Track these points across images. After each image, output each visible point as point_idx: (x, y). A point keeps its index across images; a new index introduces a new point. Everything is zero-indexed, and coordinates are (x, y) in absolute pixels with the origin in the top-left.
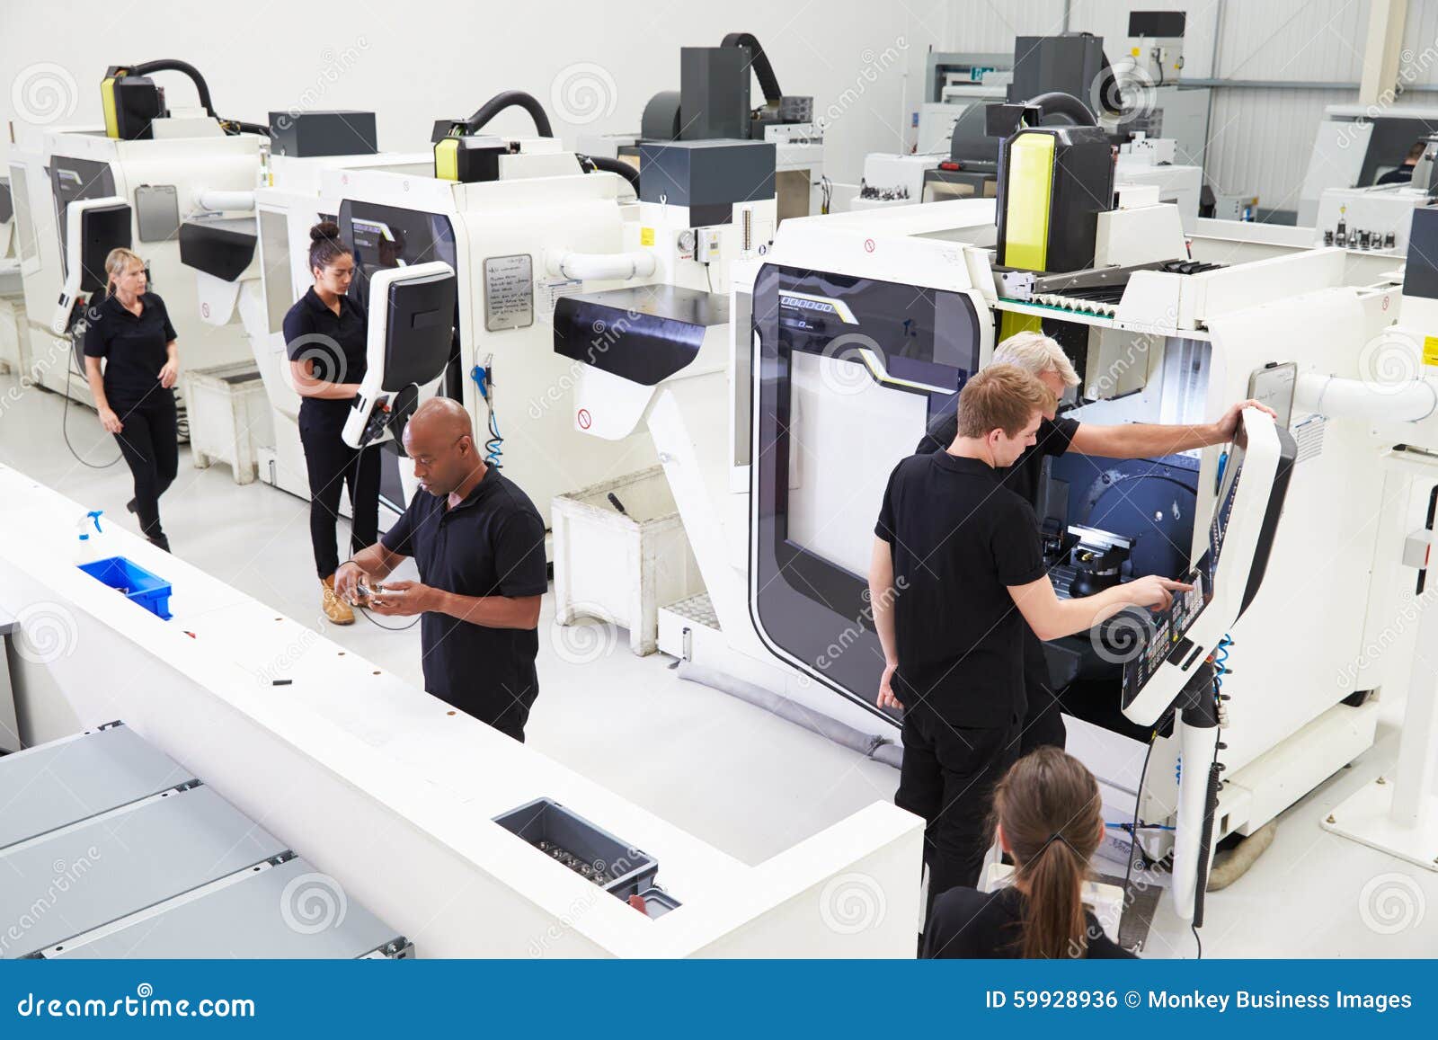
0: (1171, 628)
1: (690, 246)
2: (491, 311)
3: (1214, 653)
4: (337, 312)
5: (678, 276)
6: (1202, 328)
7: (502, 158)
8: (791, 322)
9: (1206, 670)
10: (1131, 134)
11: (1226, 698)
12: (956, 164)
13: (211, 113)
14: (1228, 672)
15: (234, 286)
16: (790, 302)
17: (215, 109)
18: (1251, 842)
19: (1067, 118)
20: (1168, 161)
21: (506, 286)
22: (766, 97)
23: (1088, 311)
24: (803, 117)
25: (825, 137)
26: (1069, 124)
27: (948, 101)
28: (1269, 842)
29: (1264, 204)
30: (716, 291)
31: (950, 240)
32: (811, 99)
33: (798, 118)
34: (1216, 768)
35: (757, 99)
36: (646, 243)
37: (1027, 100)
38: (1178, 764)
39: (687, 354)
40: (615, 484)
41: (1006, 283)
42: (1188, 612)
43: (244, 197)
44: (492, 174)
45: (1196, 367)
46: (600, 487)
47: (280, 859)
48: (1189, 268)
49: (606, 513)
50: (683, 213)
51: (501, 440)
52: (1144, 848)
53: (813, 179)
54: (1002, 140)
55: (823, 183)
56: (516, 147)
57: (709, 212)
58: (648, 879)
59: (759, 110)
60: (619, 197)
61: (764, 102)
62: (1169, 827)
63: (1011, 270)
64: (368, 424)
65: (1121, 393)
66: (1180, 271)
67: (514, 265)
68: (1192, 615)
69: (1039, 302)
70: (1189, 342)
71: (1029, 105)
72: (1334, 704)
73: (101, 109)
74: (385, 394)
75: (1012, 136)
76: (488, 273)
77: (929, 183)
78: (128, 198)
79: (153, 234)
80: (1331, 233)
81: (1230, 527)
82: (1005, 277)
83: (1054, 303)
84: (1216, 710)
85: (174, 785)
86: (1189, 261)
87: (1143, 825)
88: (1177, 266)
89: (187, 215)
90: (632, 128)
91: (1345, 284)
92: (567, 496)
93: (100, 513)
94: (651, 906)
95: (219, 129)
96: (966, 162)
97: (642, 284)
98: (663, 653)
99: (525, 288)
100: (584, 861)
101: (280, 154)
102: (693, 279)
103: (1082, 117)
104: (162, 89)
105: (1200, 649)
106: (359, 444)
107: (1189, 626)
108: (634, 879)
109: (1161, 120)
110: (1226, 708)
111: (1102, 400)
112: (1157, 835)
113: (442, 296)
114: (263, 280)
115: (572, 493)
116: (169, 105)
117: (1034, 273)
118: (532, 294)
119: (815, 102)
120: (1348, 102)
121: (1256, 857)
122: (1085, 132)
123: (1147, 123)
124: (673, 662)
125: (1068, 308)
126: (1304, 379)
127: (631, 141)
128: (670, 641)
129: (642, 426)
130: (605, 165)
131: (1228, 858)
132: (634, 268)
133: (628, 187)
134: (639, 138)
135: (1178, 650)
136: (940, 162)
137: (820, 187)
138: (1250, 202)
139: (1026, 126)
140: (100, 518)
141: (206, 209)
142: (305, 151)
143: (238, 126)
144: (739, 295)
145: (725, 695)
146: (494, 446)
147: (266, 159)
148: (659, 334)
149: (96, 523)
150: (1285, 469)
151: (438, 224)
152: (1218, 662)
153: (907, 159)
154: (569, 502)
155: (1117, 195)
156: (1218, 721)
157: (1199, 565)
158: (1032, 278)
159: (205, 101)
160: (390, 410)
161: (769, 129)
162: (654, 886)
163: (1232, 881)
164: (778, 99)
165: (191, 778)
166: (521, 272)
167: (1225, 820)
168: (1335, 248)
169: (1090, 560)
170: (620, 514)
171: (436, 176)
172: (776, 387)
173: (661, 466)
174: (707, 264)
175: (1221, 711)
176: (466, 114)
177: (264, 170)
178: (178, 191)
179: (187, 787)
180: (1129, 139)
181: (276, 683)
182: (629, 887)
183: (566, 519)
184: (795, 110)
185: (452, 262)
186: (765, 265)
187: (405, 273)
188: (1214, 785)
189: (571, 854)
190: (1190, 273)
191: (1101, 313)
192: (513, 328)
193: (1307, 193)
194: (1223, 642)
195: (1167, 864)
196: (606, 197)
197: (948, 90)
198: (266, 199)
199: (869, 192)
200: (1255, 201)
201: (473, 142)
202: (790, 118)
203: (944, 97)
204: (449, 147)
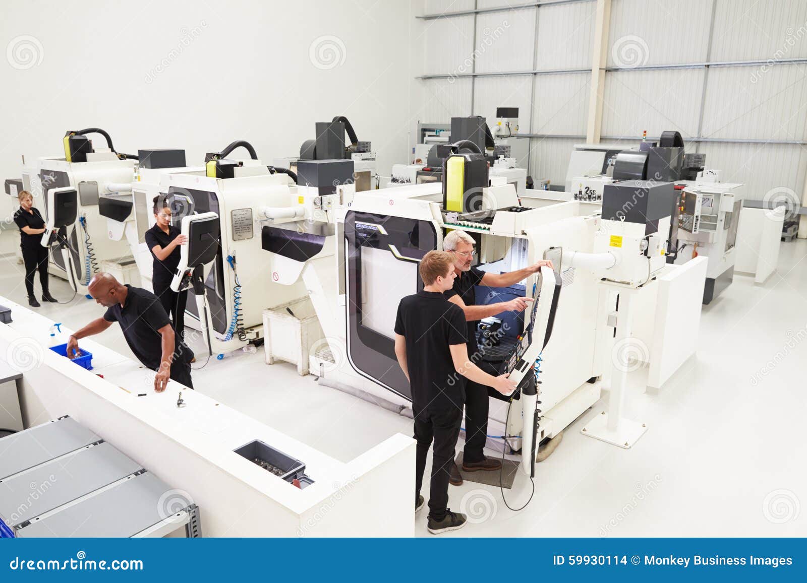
0: (516, 355)
1: (319, 203)
2: (235, 232)
3: (534, 365)
4: (168, 234)
5: (314, 216)
6: (524, 234)
7: (235, 168)
8: (360, 234)
9: (531, 371)
10: (498, 156)
11: (540, 383)
12: (429, 168)
13: (113, 150)
14: (541, 372)
15: (123, 224)
16: (359, 226)
17: (115, 148)
18: (553, 441)
19: (470, 150)
20: (513, 166)
21: (241, 222)
22: (352, 142)
23: (480, 228)
24: (367, 150)
25: (376, 158)
26: (470, 153)
27: (426, 143)
28: (560, 441)
29: (552, 183)
30: (331, 222)
31: (424, 200)
32: (370, 142)
33: (365, 150)
34: (537, 412)
35: (348, 142)
36: (300, 202)
37: (453, 143)
38: (522, 410)
39: (318, 248)
40: (290, 303)
41: (447, 217)
42: (523, 348)
43: (127, 186)
44: (231, 175)
45: (524, 249)
46: (284, 305)
47: (139, 473)
48: (520, 210)
49: (286, 316)
50: (316, 190)
51: (240, 286)
52: (511, 446)
53: (372, 175)
54: (443, 159)
55: (376, 176)
56: (241, 164)
57: (326, 189)
58: (301, 472)
59: (349, 147)
60: (289, 183)
61: (351, 144)
62: (520, 436)
63: (449, 212)
64: (182, 281)
65: (495, 260)
66: (516, 211)
67: (244, 213)
68: (524, 350)
69: (460, 224)
70: (521, 240)
71: (454, 145)
72: (583, 383)
73: (63, 149)
74: (189, 268)
75: (448, 158)
76: (233, 217)
77: (419, 176)
78: (75, 187)
79: (87, 202)
80: (577, 194)
81: (537, 313)
82: (446, 214)
83: (466, 225)
84: (536, 388)
85: (91, 443)
86: (520, 207)
87: (510, 437)
88: (515, 209)
89: (102, 194)
90: (296, 155)
91: (580, 215)
92: (269, 309)
93: (60, 324)
94: (302, 484)
95: (116, 157)
96: (433, 167)
97: (298, 220)
98: (312, 374)
99: (249, 222)
100: (274, 466)
101: (143, 167)
102: (321, 218)
103: (475, 150)
104: (91, 141)
105: (528, 363)
106: (178, 290)
107: (523, 354)
108: (295, 473)
109: (510, 151)
110: (539, 387)
111: (488, 263)
112: (516, 440)
113: (214, 226)
114: (136, 221)
115: (272, 308)
116: (94, 147)
117: (458, 212)
118: (252, 225)
119: (372, 144)
120: (582, 143)
121: (556, 447)
122: (478, 156)
123: (504, 151)
124: (317, 378)
125: (472, 227)
126: (565, 253)
127: (295, 160)
128: (315, 369)
129: (300, 279)
130: (280, 171)
131: (545, 448)
132: (296, 213)
133: (292, 180)
134: (299, 159)
135: (520, 364)
136: (423, 168)
137: (374, 178)
138: (546, 183)
139: (453, 154)
140: (60, 326)
141: (111, 191)
142: (154, 166)
143: (125, 156)
144: (338, 223)
145: (338, 391)
146: (237, 289)
147: (137, 170)
148: (306, 240)
149: (58, 328)
150: (558, 289)
151: (211, 196)
152: (537, 368)
153: (409, 167)
154: (270, 312)
155: (490, 181)
156: (536, 392)
157: (527, 329)
158: (457, 215)
159: (110, 145)
160: (192, 275)
161: (353, 155)
162: (304, 475)
163: (546, 457)
164: (356, 143)
165: (100, 439)
166: (248, 216)
167: (542, 433)
168: (578, 201)
169: (485, 329)
170: (291, 315)
171: (207, 176)
172: (355, 261)
173: (309, 296)
174: (326, 211)
175: (538, 388)
176: (220, 151)
177: (136, 174)
178: (98, 184)
179: (98, 443)
180: (498, 158)
181: (139, 395)
182: (293, 476)
183: (269, 319)
184: (364, 147)
185: (217, 212)
186: (349, 211)
187: (198, 217)
188: (536, 418)
189: (269, 463)
190: (520, 211)
191: (485, 228)
192: (244, 239)
193: (568, 179)
194: (538, 360)
195: (520, 452)
196: (283, 184)
197: (426, 139)
198: (137, 187)
199: (394, 180)
200: (549, 182)
201: (223, 162)
202: (361, 150)
203: (425, 142)
204: (212, 164)
